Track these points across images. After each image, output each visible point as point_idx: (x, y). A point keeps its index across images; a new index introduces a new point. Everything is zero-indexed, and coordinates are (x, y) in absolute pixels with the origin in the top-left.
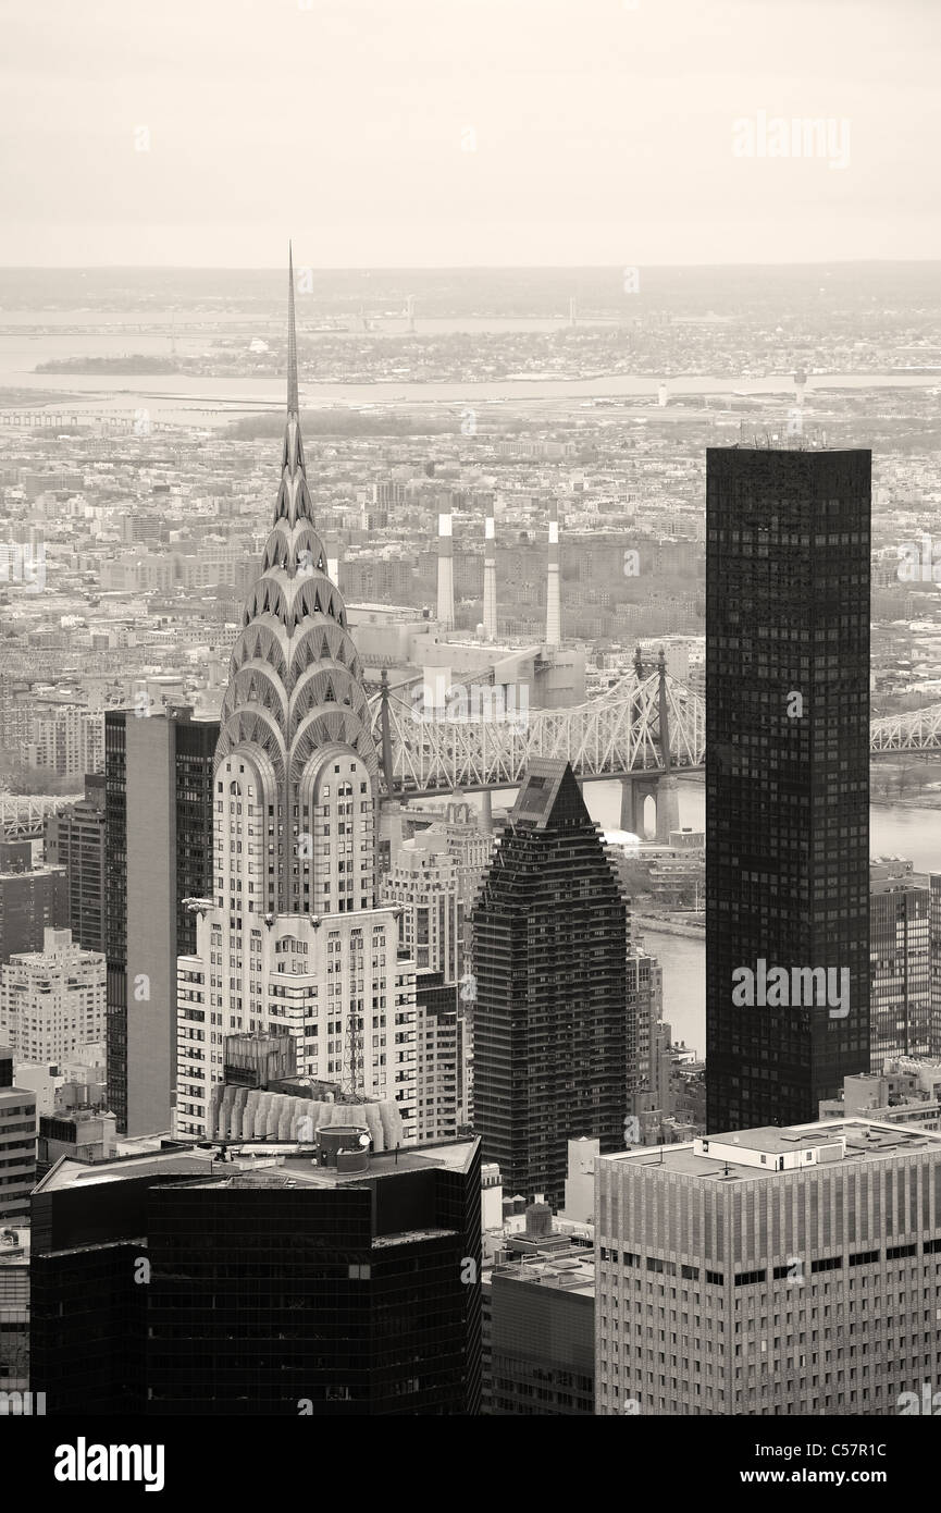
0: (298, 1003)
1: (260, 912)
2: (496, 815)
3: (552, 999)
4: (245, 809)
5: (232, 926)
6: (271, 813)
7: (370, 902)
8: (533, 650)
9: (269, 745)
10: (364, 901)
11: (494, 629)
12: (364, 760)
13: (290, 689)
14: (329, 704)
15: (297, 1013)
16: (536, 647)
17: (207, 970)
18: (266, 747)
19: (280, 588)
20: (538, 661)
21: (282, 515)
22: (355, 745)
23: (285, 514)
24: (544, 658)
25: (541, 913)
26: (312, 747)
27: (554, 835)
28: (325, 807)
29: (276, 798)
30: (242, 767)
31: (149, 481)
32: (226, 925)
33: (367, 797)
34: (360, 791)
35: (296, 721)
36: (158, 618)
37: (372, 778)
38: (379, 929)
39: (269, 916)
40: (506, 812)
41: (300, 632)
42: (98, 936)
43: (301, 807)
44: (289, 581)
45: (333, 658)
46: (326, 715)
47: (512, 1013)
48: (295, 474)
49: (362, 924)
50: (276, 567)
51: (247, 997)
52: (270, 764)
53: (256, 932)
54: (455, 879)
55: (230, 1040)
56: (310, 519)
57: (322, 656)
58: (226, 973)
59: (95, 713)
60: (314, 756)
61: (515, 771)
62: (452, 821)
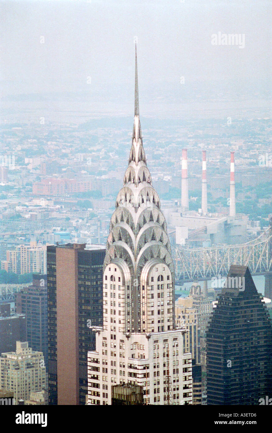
0: (140, 372)
1: (123, 332)
2: (210, 291)
3: (241, 371)
4: (117, 287)
5: (112, 338)
6: (128, 289)
7: (171, 327)
8: (224, 219)
9: (128, 260)
10: (169, 327)
11: (206, 210)
12: (168, 266)
13: (136, 234)
14: (153, 241)
15: (140, 376)
16: (226, 218)
17: (101, 358)
18: (126, 261)
19: (132, 191)
20: (226, 224)
21: (132, 160)
22: (164, 259)
23: (134, 159)
24: (229, 222)
25: (236, 334)
26: (146, 260)
27: (241, 299)
28: (152, 286)
29: (130, 283)
30: (116, 269)
31: (52, 147)
32: (109, 338)
33: (170, 281)
34: (167, 279)
35: (139, 249)
36: (58, 206)
37: (172, 273)
38: (175, 339)
39: (128, 334)
40: (214, 290)
41: (140, 210)
42: (39, 344)
43: (141, 287)
44: (135, 188)
45: (155, 221)
46: (152, 246)
47: (224, 377)
48: (138, 142)
49: (168, 337)
50: (130, 182)
51: (118, 369)
52: (128, 267)
53: (122, 341)
54: (196, 318)
55: (114, 388)
56: (145, 161)
57: (150, 221)
58: (109, 358)
59: (33, 248)
60: (147, 264)
61: (205, 273)
62: (193, 294)
